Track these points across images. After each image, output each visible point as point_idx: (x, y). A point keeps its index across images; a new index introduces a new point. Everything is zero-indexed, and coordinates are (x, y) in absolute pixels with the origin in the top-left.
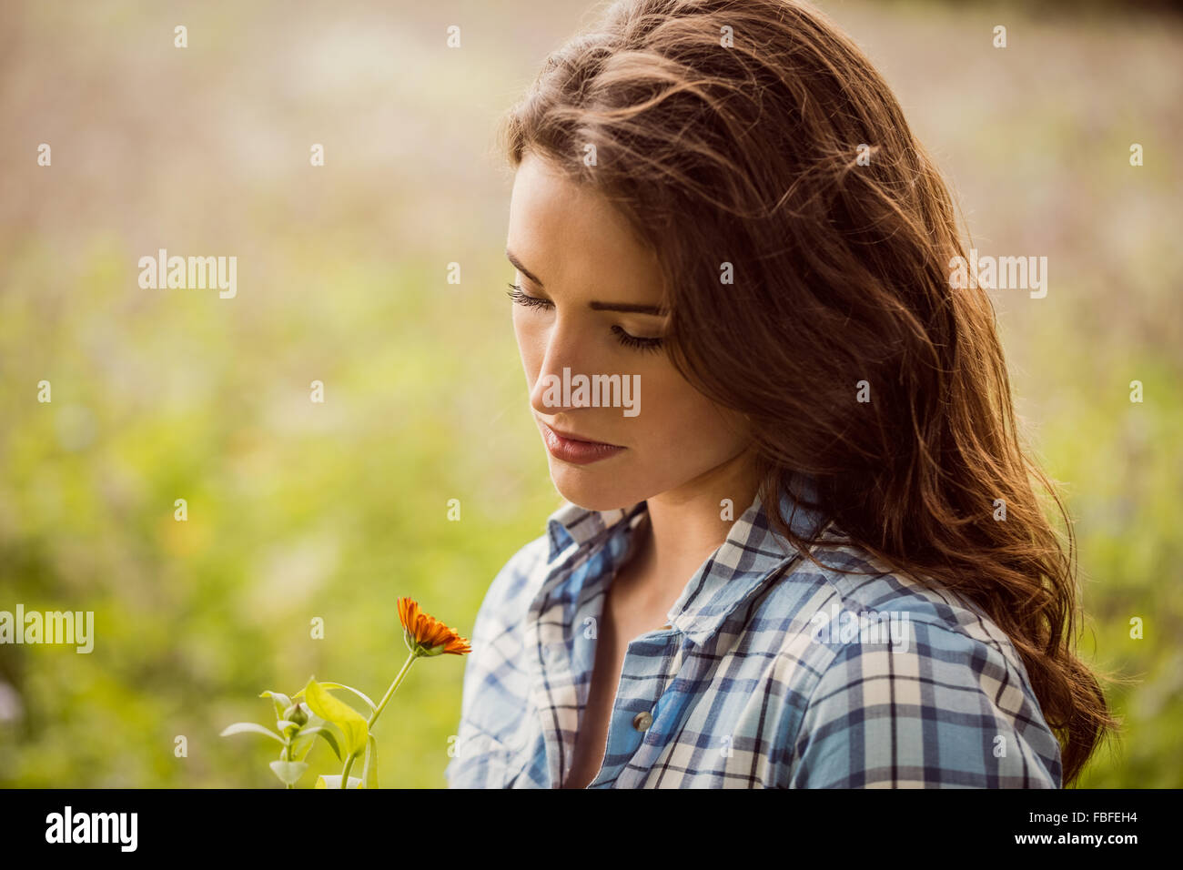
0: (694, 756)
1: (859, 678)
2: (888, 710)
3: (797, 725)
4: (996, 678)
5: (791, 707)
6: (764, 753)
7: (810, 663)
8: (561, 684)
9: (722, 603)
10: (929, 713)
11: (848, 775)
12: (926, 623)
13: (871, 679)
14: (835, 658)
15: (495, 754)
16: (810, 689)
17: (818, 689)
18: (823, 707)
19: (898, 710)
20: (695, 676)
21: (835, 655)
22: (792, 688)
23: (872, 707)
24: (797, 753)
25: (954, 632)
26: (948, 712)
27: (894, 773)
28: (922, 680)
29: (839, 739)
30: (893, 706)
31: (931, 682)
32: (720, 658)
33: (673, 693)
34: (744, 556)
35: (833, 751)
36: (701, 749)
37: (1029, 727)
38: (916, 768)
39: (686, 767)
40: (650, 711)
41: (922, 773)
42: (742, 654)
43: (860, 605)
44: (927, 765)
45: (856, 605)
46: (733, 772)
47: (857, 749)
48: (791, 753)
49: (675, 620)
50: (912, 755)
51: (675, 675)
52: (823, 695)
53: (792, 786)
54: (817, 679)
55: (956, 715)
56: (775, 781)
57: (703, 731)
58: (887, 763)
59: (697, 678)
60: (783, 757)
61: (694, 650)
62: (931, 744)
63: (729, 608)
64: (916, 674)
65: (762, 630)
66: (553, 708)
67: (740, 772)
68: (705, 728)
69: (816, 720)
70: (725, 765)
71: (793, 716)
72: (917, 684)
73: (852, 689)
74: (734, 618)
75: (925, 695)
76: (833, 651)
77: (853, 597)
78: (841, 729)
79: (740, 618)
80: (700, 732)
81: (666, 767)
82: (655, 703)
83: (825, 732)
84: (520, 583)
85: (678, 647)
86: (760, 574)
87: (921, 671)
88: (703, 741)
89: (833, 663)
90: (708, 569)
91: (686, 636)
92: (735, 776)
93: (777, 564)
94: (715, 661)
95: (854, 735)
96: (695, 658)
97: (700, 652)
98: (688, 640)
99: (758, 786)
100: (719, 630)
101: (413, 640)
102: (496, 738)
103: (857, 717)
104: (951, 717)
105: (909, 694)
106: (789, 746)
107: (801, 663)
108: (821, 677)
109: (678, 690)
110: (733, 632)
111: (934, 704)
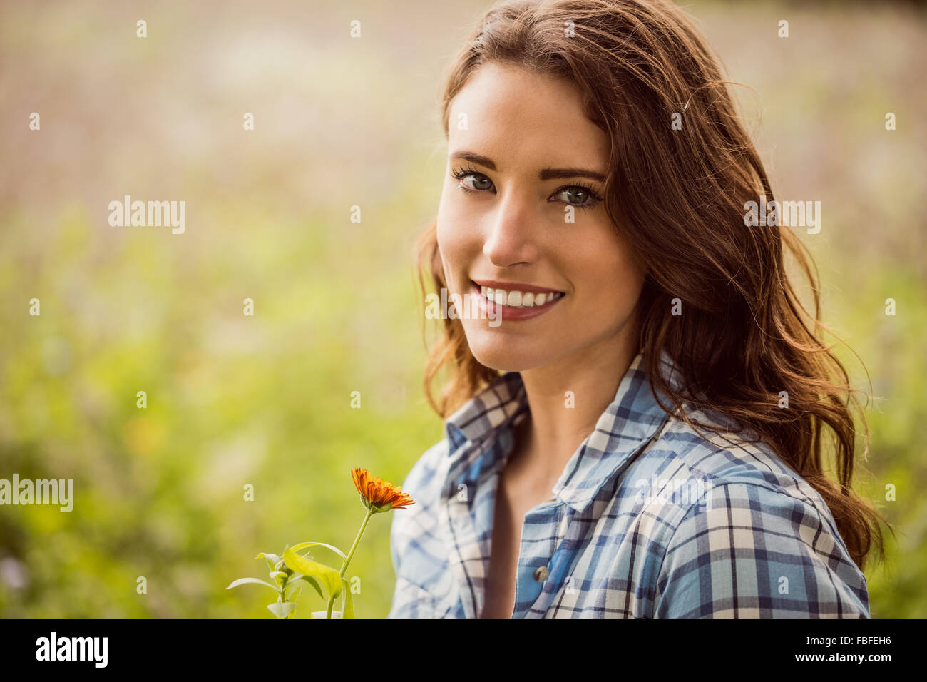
0: (579, 597)
1: (705, 529)
2: (729, 553)
3: (658, 569)
4: (813, 527)
5: (653, 554)
6: (633, 592)
7: (666, 519)
8: (468, 543)
9: (595, 478)
10: (761, 555)
11: (699, 605)
12: (756, 485)
13: (715, 529)
14: (685, 515)
15: (423, 600)
16: (667, 539)
17: (673, 539)
18: (677, 553)
19: (736, 554)
20: (578, 537)
21: (685, 512)
22: (653, 539)
23: (716, 551)
24: (658, 591)
25: (778, 492)
26: (776, 553)
27: (735, 603)
28: (754, 529)
29: (691, 578)
30: (733, 550)
31: (762, 530)
32: (596, 521)
33: (562, 551)
34: (611, 441)
35: (687, 588)
36: (585, 592)
37: (841, 564)
38: (752, 598)
39: (574, 606)
40: (546, 566)
41: (757, 602)
42: (613, 517)
43: (703, 473)
44: (761, 595)
45: (700, 473)
46: (611, 608)
47: (706, 584)
48: (654, 591)
49: (559, 493)
50: (749, 587)
51: (564, 537)
52: (677, 544)
53: (656, 616)
54: (672, 531)
55: (782, 555)
56: (643, 613)
57: (586, 577)
58: (730, 595)
59: (579, 538)
60: (648, 594)
61: (576, 516)
62: (764, 580)
63: (601, 482)
64: (750, 525)
65: (627, 496)
66: (462, 562)
67: (616, 607)
68: (587, 575)
69: (673, 563)
70: (604, 601)
71: (655, 562)
72: (750, 532)
73: (700, 538)
74: (604, 489)
75: (756, 541)
76: (684, 509)
77: (698, 467)
78: (693, 569)
79: (611, 488)
80: (583, 579)
81: (558, 607)
82: (549, 559)
83: (679, 573)
84: (430, 474)
85: (563, 514)
86: (624, 454)
87: (753, 522)
88: (586, 586)
89: (684, 519)
90: (583, 453)
91: (568, 505)
92: (613, 611)
93: (636, 445)
94: (593, 524)
95: (703, 574)
96: (576, 522)
97: (580, 517)
98: (570, 508)
99: (630, 617)
100: (594, 499)
101: (367, 501)
102: (422, 587)
103: (704, 560)
104: (779, 557)
105: (745, 540)
106: (652, 586)
107: (659, 519)
108: (675, 530)
109: (565, 549)
110: (604, 500)
111: (765, 548)
